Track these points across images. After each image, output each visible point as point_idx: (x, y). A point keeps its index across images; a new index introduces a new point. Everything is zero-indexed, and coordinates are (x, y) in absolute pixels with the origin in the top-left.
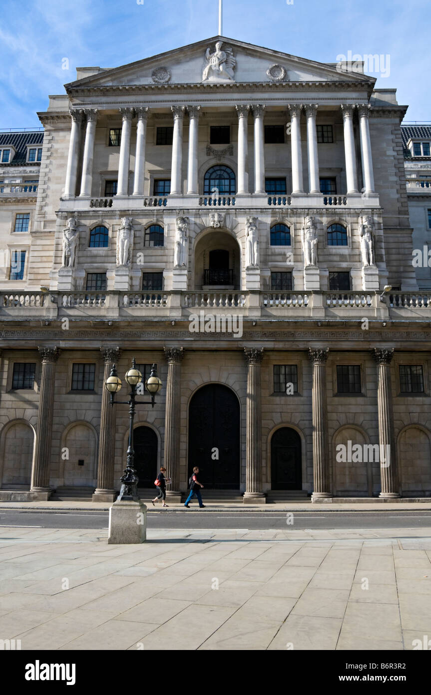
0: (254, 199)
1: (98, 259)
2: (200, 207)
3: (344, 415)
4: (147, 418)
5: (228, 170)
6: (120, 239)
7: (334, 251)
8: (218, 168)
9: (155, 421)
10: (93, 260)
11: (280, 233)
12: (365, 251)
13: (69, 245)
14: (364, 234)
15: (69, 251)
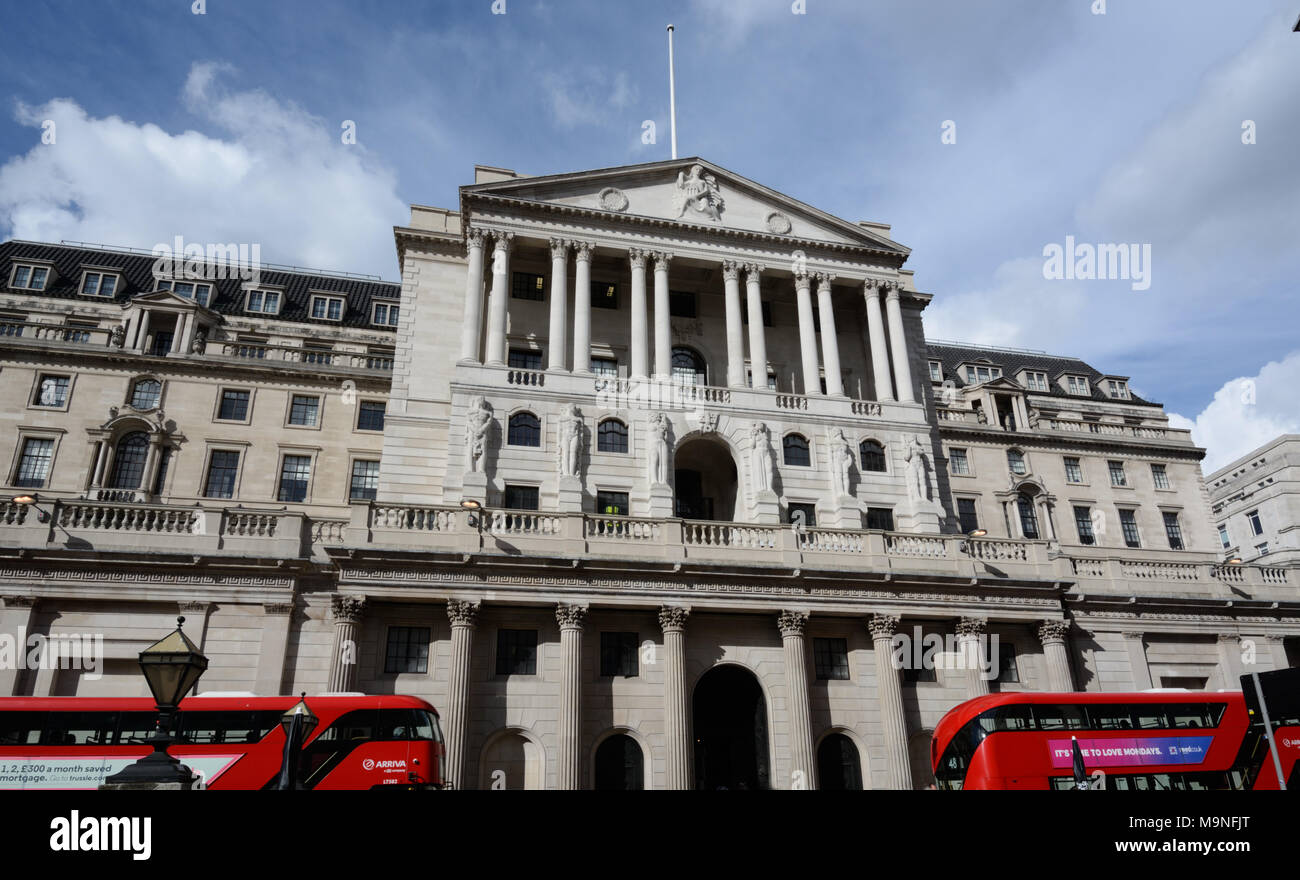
0: (754, 396)
1: (527, 465)
3: (918, 714)
7: (872, 479)
9: (640, 724)
10: (520, 464)
11: (796, 449)
12: (915, 481)
13: (480, 437)
14: (911, 457)
15: (479, 447)
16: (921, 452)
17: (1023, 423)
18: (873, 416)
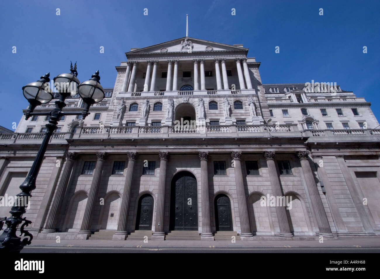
0: (201, 92)
1: (133, 116)
2: (178, 95)
3: (252, 186)
4: (149, 189)
5: (190, 87)
6: (143, 108)
7: (238, 112)
8: (186, 86)
9: (153, 190)
10: (131, 116)
11: (213, 105)
12: (252, 111)
13: (120, 110)
14: (250, 104)
15: (120, 112)
16: (253, 102)
17: (305, 100)
18: (238, 94)
